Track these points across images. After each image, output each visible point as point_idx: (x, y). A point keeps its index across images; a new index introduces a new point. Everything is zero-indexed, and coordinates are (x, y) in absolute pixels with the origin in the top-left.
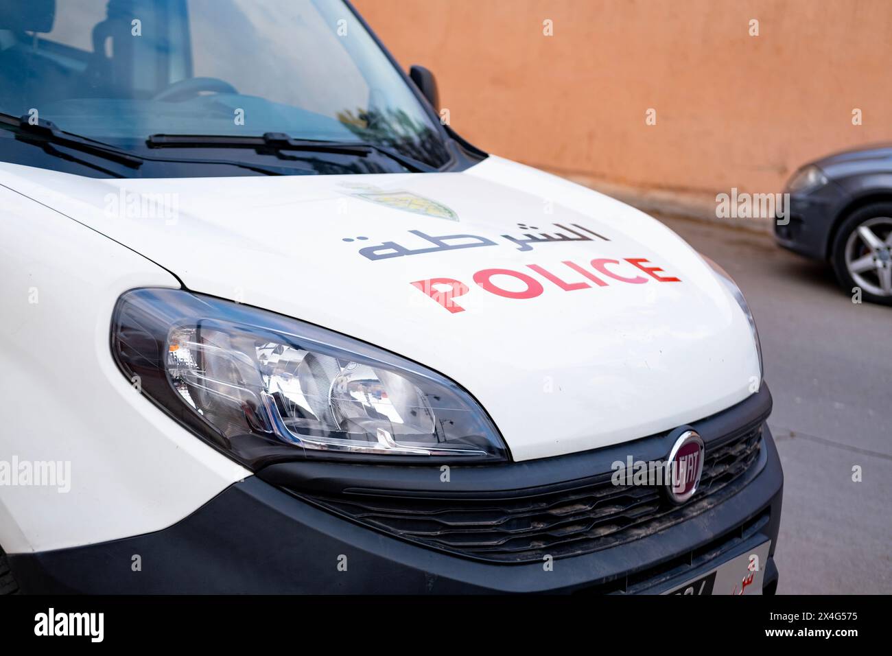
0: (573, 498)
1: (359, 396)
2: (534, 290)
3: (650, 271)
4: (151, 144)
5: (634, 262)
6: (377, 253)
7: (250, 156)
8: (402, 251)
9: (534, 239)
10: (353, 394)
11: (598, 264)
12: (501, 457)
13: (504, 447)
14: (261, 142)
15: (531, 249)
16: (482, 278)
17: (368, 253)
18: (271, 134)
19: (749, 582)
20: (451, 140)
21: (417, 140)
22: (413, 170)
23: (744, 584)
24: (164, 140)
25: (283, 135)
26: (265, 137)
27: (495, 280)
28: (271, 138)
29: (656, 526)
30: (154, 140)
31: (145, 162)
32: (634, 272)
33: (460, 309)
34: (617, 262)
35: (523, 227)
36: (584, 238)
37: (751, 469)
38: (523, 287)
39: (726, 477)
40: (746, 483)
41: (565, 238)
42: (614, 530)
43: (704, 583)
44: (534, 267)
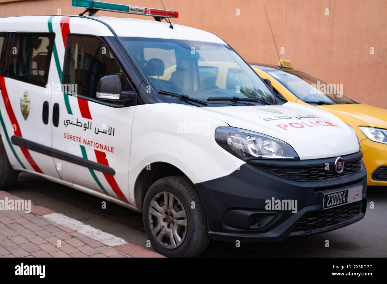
0: (313, 169)
1: (266, 148)
2: (302, 127)
3: (330, 124)
4: (208, 100)
5: (326, 122)
6: (267, 120)
7: (230, 102)
8: (272, 119)
9: (301, 118)
10: (265, 148)
11: (317, 122)
12: (297, 159)
13: (298, 157)
14: (233, 99)
15: (300, 119)
16: (291, 124)
17: (265, 120)
18: (235, 97)
19: (358, 195)
20: (277, 98)
21: (266, 99)
22: (269, 105)
23: (356, 195)
24: (211, 99)
25: (238, 97)
26: (234, 98)
27: (293, 125)
28: (235, 98)
29: (333, 178)
30: (209, 99)
31: (208, 104)
32: (327, 124)
33: (286, 130)
34: (322, 122)
35: (299, 115)
36: (313, 117)
37: (358, 170)
38: (300, 126)
39: (350, 171)
40: (356, 173)
41: (309, 117)
42: (323, 178)
43: (345, 192)
44: (302, 123)
